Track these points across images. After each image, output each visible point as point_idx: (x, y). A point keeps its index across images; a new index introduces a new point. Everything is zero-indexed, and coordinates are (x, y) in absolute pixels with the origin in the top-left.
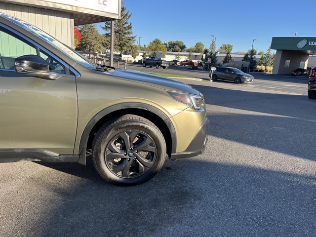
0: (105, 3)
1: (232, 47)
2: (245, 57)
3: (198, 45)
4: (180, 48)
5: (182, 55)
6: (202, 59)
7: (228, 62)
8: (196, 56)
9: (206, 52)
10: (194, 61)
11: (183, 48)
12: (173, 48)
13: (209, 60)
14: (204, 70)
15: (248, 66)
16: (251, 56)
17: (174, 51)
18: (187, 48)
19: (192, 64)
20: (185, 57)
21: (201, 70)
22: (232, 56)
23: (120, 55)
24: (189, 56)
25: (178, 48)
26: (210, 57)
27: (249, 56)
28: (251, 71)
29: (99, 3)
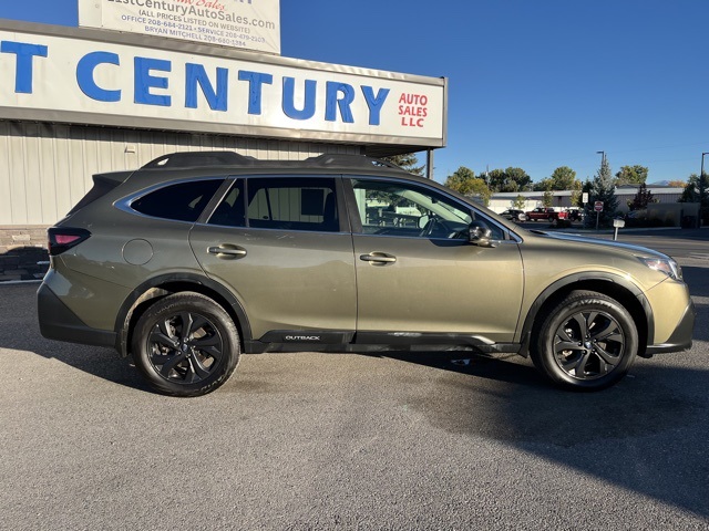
0: (421, 123)
1: (646, 170)
2: (685, 193)
3: (560, 173)
4: (518, 183)
5: (527, 198)
6: (580, 204)
7: (644, 207)
8: (560, 197)
9: (587, 188)
10: (557, 209)
11: (523, 182)
12: (502, 183)
13: (599, 206)
14: (586, 228)
15: (697, 214)
16: (702, 190)
17: (506, 191)
18: (535, 182)
19: (555, 215)
20: (535, 202)
21: (580, 227)
22: (653, 191)
23: (391, 208)
24: (545, 199)
25: (512, 183)
26: (600, 197)
27: (697, 190)
28: (704, 225)
29: (411, 125)
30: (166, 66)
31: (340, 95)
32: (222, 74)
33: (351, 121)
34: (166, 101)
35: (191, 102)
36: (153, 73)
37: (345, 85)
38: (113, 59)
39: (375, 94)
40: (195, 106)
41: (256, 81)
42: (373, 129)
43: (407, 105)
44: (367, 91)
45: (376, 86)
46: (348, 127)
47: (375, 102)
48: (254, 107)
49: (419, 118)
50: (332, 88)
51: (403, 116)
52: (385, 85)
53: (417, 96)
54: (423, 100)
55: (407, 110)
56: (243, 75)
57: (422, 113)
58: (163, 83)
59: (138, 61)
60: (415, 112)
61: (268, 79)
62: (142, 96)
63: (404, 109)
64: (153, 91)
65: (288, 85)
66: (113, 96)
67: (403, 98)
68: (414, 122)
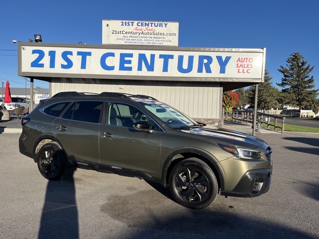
23: (298, 111)
29: (243, 72)
30: (131, 55)
31: (205, 61)
32: (153, 56)
33: (210, 72)
34: (130, 69)
35: (140, 69)
36: (126, 59)
37: (208, 57)
38: (113, 55)
39: (224, 60)
40: (141, 70)
41: (166, 58)
42: (222, 75)
43: (241, 63)
44: (219, 58)
45: (224, 56)
46: (209, 75)
47: (223, 63)
48: (165, 69)
49: (248, 69)
50: (201, 58)
51: (238, 68)
52: (228, 54)
53: (247, 59)
54: (251, 60)
55: (241, 66)
56: (161, 56)
57: (250, 66)
58: (130, 62)
59: (121, 54)
60: (246, 66)
61: (172, 57)
62: (122, 68)
63: (239, 65)
64: (126, 65)
65: (181, 58)
66: (112, 68)
67: (239, 60)
68: (245, 71)
